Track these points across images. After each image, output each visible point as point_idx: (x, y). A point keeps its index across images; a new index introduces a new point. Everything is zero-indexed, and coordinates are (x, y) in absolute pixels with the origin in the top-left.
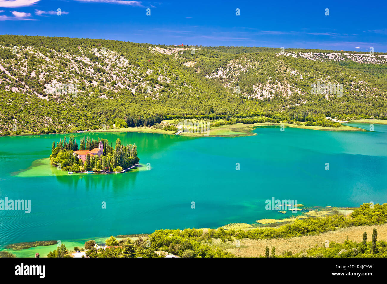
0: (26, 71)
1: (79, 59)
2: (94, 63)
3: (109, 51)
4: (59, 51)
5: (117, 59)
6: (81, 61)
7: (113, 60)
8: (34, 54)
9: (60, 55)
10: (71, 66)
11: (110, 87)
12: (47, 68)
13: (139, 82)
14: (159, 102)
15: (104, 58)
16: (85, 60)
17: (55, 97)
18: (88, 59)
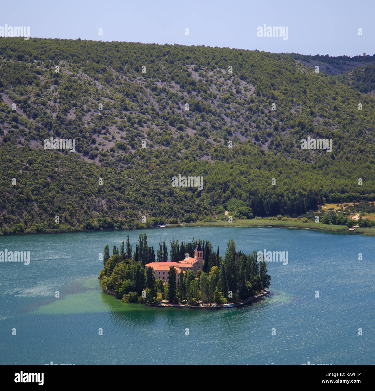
0: (58, 109)
1: (160, 85)
2: (189, 92)
3: (218, 69)
4: (121, 69)
5: (233, 85)
6: (164, 90)
7: (225, 87)
8: (73, 76)
9: (123, 78)
10: (145, 99)
11: (218, 139)
13: (276, 129)
14: (315, 168)
15: (208, 83)
16: (172, 87)
17: (113, 159)
18: (178, 86)
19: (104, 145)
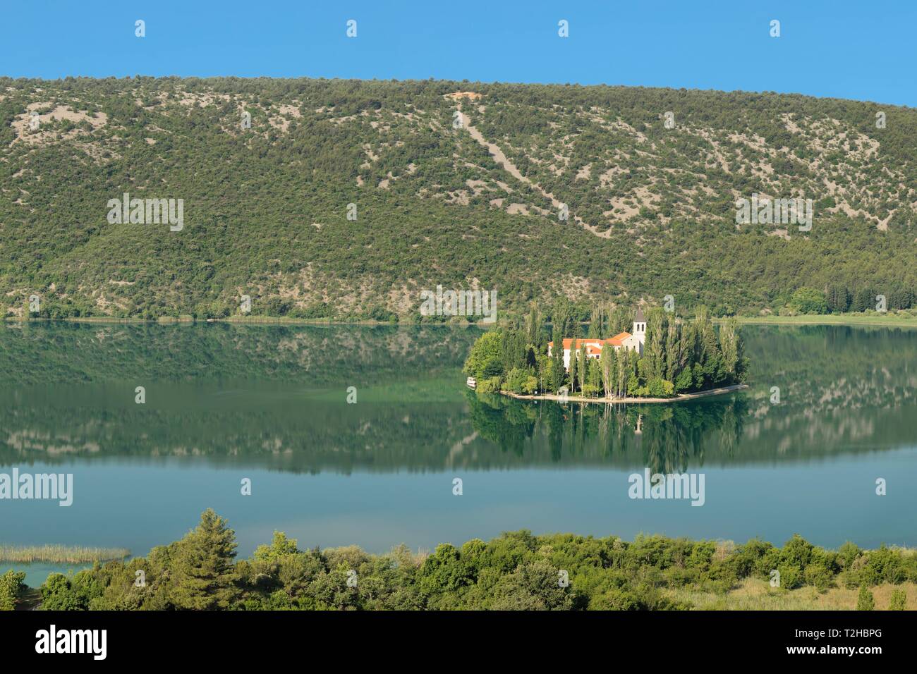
1: (735, 138)
2: (778, 148)
3: (828, 119)
5: (847, 139)
6: (740, 145)
7: (833, 142)
8: (605, 124)
9: (682, 129)
10: (710, 156)
12: (627, 156)
13: (903, 199)
15: (809, 136)
16: (754, 141)
17: (632, 232)
18: (763, 139)
19: (624, 213)
